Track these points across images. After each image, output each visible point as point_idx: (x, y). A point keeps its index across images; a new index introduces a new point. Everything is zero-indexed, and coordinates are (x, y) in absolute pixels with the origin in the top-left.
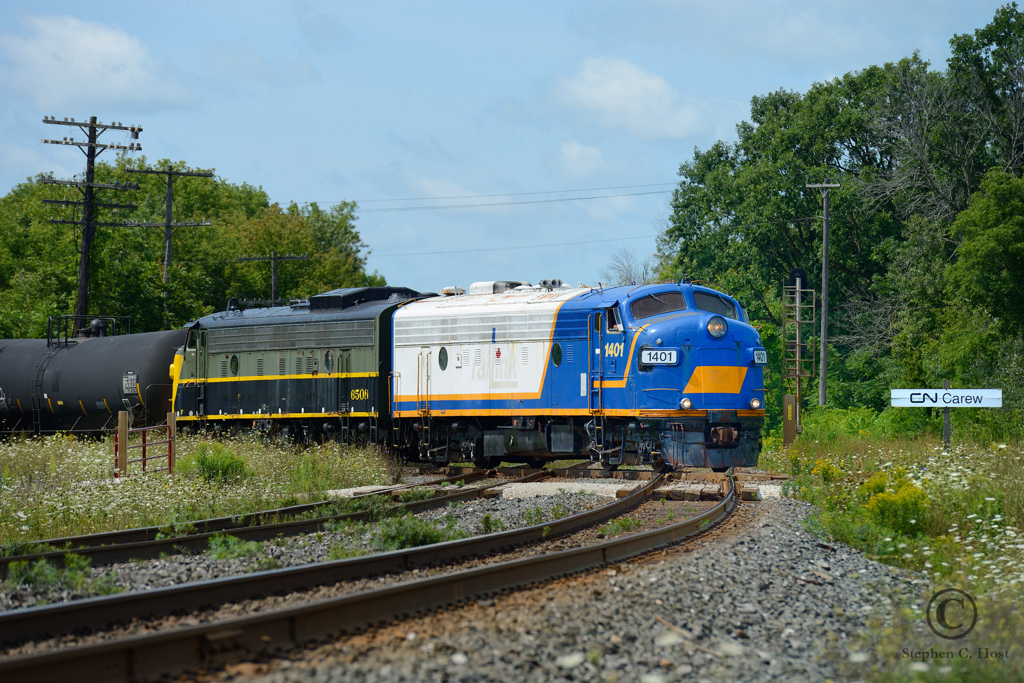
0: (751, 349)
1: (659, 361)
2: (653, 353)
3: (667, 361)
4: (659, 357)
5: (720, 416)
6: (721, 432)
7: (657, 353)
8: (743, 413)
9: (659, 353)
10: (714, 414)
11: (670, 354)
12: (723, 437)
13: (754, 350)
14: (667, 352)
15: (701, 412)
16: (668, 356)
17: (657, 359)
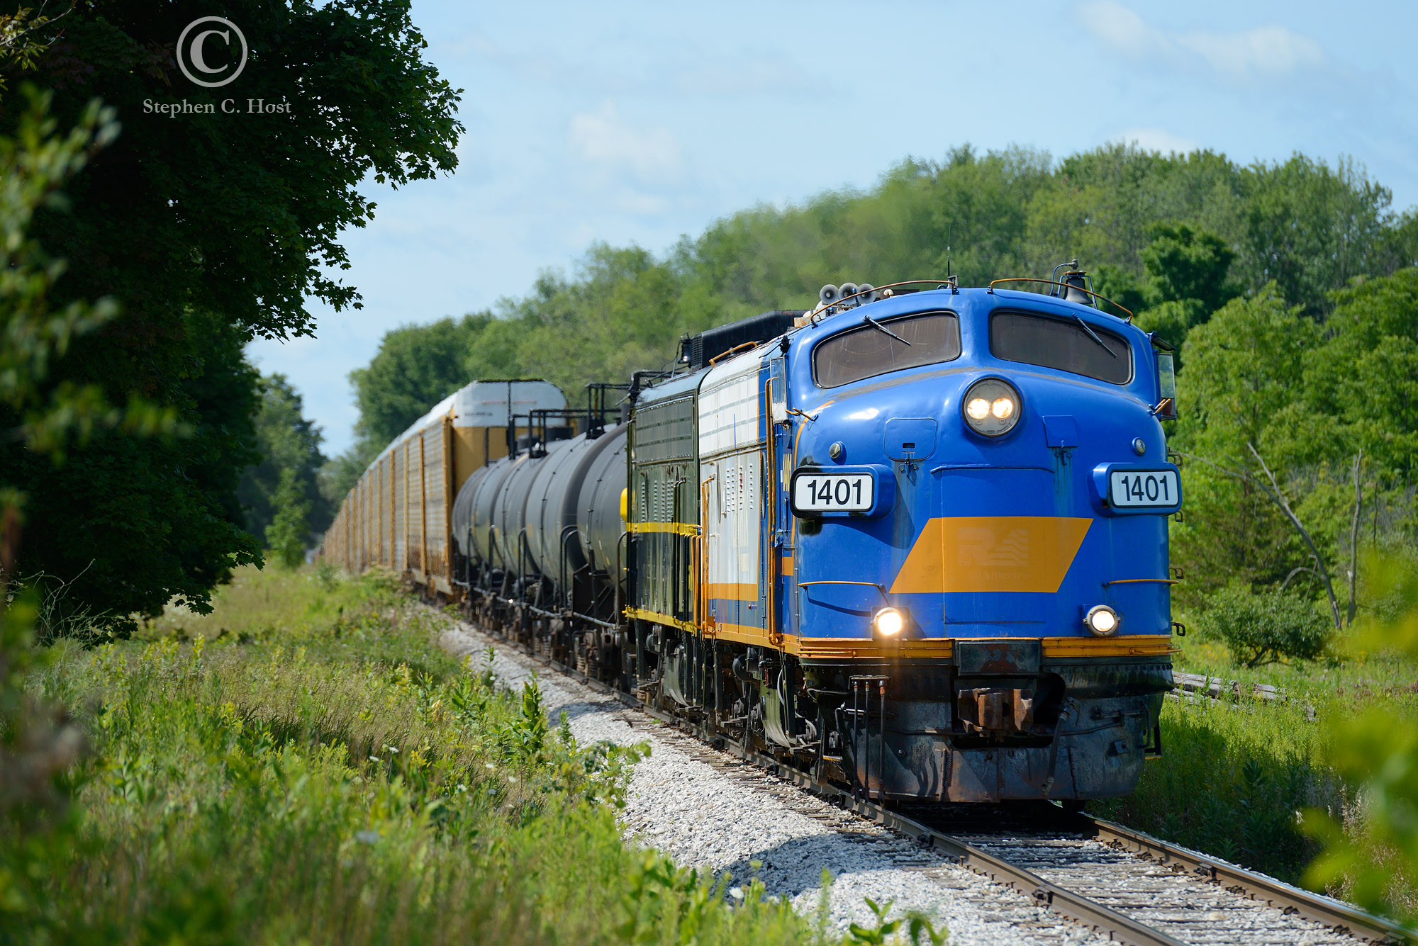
0: (1101, 470)
1: (833, 505)
2: (820, 481)
3: (852, 505)
4: (832, 493)
5: (984, 658)
6: (981, 701)
7: (828, 483)
8: (1061, 647)
9: (834, 480)
10: (969, 651)
11: (858, 485)
12: (988, 715)
13: (1110, 471)
14: (852, 480)
15: (937, 642)
16: (854, 490)
17: (828, 498)
